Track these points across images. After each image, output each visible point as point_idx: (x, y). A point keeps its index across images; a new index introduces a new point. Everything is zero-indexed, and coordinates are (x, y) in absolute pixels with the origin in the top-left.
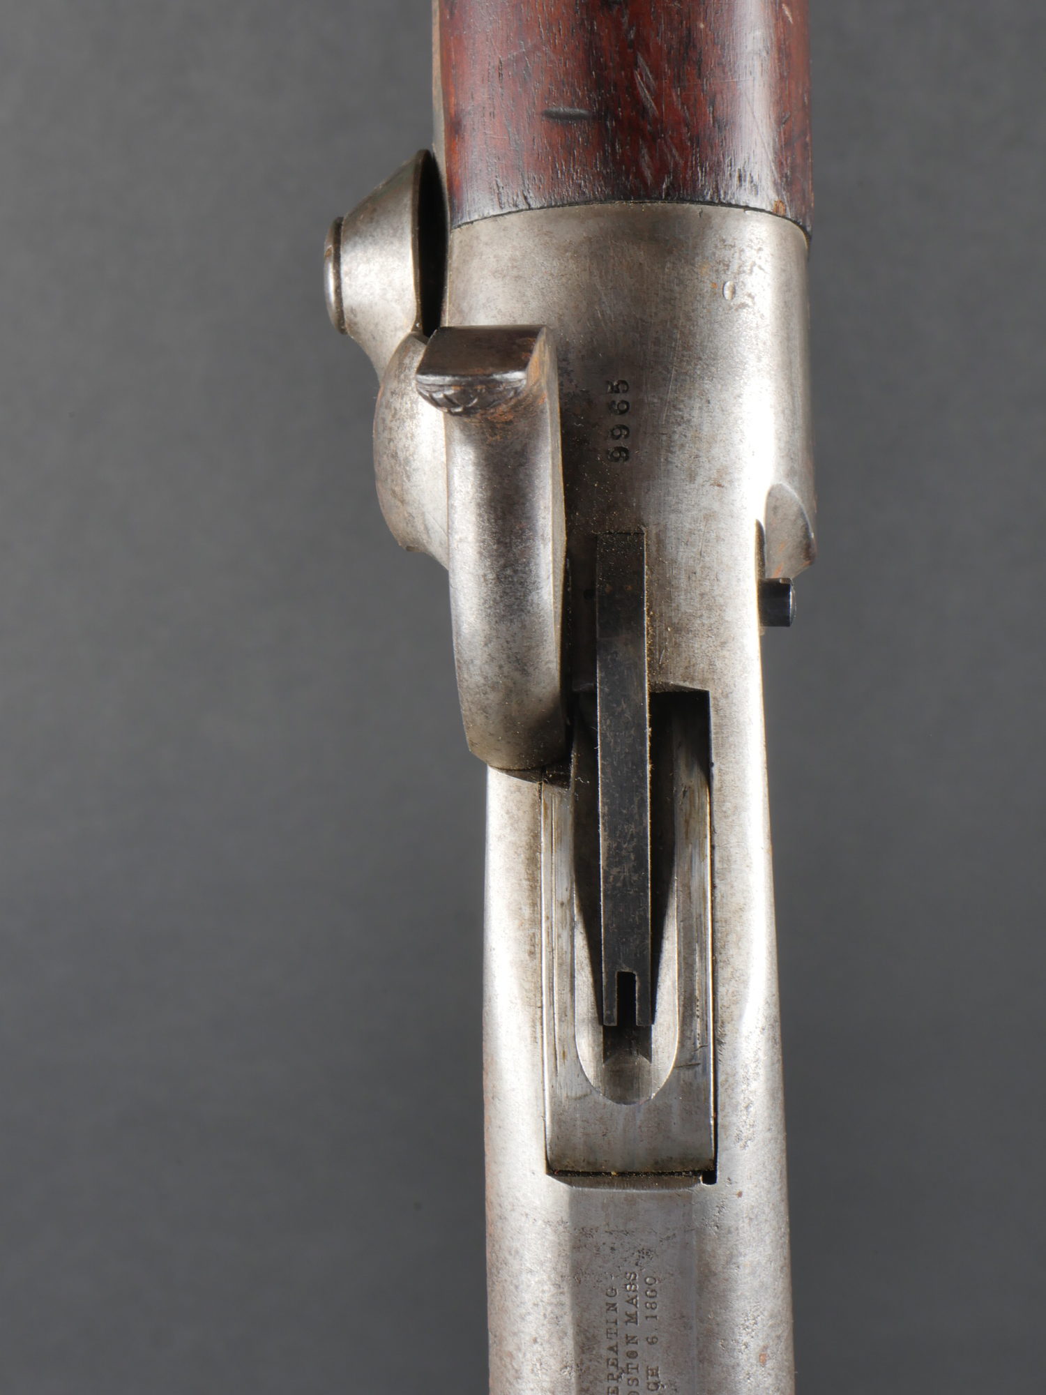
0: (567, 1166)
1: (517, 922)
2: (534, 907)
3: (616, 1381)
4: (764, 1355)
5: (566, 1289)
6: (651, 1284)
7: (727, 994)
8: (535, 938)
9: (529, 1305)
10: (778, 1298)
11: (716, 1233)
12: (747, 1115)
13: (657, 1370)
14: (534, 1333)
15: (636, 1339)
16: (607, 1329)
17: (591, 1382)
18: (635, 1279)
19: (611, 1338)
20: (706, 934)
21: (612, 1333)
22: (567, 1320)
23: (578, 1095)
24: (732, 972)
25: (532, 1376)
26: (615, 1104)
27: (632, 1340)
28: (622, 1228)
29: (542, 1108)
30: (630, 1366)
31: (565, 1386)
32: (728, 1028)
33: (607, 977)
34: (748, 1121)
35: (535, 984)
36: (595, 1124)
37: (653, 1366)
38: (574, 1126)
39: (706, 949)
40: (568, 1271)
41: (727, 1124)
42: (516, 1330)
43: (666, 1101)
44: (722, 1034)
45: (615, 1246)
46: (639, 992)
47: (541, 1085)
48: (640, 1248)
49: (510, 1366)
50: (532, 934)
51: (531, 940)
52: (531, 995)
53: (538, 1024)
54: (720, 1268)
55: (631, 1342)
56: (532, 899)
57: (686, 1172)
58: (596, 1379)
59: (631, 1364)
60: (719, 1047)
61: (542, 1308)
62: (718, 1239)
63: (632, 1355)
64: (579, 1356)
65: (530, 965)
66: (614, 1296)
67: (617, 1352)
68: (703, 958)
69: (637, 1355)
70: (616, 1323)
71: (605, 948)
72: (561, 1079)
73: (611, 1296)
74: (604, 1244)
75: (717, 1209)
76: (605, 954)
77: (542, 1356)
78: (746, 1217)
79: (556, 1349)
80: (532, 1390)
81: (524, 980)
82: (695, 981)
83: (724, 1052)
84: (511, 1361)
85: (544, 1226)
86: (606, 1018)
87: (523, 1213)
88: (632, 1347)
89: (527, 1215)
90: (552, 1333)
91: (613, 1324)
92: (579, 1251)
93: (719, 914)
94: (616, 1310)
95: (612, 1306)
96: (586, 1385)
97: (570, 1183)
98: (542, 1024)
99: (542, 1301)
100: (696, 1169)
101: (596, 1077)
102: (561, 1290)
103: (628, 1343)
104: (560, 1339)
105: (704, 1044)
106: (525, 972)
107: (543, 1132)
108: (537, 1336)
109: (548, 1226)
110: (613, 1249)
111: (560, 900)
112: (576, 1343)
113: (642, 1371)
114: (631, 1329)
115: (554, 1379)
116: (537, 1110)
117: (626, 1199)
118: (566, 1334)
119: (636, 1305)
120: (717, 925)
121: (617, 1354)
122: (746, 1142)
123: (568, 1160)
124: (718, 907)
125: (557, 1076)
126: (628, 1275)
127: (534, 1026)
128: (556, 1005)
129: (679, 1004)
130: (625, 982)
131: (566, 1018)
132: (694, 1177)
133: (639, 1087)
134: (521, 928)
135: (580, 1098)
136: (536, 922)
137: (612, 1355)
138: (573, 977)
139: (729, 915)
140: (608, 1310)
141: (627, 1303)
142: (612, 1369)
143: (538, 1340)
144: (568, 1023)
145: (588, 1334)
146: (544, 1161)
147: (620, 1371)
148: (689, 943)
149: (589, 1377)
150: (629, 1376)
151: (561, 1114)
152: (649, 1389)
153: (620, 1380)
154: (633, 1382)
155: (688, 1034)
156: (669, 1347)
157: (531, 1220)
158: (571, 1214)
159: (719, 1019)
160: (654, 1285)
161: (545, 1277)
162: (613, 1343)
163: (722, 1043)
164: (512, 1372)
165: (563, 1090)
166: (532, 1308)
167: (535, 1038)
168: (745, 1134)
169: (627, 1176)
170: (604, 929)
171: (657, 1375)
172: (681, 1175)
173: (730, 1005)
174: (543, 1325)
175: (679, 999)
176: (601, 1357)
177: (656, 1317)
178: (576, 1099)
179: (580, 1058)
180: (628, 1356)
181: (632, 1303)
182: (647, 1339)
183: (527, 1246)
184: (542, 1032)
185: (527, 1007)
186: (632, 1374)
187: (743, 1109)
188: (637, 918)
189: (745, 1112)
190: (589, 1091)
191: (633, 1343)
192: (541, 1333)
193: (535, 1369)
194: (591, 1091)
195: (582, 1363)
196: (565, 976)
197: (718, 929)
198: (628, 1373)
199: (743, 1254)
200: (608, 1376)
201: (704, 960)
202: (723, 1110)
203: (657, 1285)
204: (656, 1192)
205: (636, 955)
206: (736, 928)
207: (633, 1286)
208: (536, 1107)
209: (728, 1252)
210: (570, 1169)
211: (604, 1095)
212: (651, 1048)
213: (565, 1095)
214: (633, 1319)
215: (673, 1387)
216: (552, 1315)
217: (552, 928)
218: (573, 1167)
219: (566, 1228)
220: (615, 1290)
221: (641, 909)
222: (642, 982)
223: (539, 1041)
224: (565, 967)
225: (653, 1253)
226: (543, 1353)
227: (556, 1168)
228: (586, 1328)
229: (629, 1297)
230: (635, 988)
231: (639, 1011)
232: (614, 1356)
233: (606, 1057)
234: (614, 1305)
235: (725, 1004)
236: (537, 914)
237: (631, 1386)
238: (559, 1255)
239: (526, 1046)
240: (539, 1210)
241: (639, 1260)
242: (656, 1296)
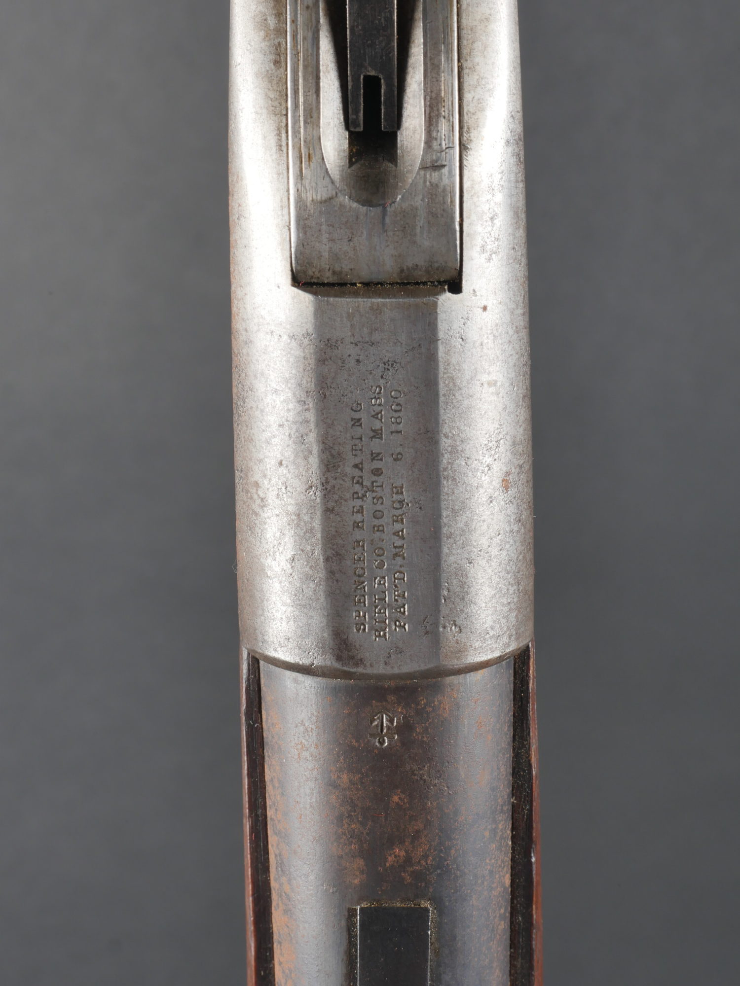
0: (312, 277)
1: (262, 33)
2: (280, 18)
3: (361, 500)
4: (507, 481)
5: (311, 405)
6: (396, 398)
7: (472, 101)
8: (280, 47)
9: (274, 427)
10: (520, 426)
11: (461, 345)
12: (493, 226)
13: (402, 488)
14: (279, 456)
15: (380, 456)
16: (352, 446)
17: (336, 502)
18: (380, 393)
19: (356, 455)
20: (452, 36)
21: (356, 450)
22: (312, 438)
23: (323, 199)
24: (478, 79)
25: (278, 502)
26: (361, 206)
27: (376, 456)
28: (367, 339)
29: (286, 217)
30: (375, 484)
31: (311, 506)
32: (474, 133)
33: (353, 81)
34: (492, 233)
35: (280, 92)
36: (341, 228)
37: (398, 484)
38: (320, 231)
39: (452, 50)
40: (313, 385)
41: (472, 232)
42: (262, 457)
43: (413, 203)
44: (468, 139)
45: (361, 358)
46: (385, 95)
47: (286, 194)
48: (386, 360)
49: (255, 497)
50: (277, 44)
51: (277, 50)
52: (276, 103)
53: (283, 132)
54: (464, 383)
55: (376, 458)
56: (278, 10)
57: (431, 282)
58: (341, 498)
59: (376, 482)
60: (465, 153)
61: (287, 428)
62: (463, 351)
63: (377, 472)
64: (324, 475)
65: (276, 74)
66: (359, 411)
67: (361, 470)
68: (449, 59)
69: (382, 473)
70: (361, 439)
71: (350, 51)
72: (306, 182)
73: (356, 411)
74: (349, 356)
75: (463, 321)
76: (351, 57)
77: (287, 479)
78: (490, 334)
79: (301, 470)
80: (278, 516)
81: (269, 89)
82: (441, 81)
83: (469, 158)
84: (257, 490)
85: (289, 341)
86: (352, 122)
87: (268, 331)
88: (376, 464)
89: (272, 332)
90: (297, 453)
91: (359, 440)
92: (324, 364)
93: (464, 21)
94: (361, 425)
95: (357, 422)
96: (331, 504)
97: (314, 293)
98: (287, 132)
99: (287, 421)
100: (442, 280)
101: (342, 179)
102: (307, 406)
103: (373, 460)
104: (306, 458)
105: (451, 145)
106: (270, 82)
107: (288, 242)
108: (282, 458)
109: (293, 340)
110: (358, 361)
111: (306, 4)
112: (322, 461)
113: (387, 489)
114: (376, 445)
115: (299, 500)
116: (282, 220)
117: (371, 308)
118: (311, 452)
119: (381, 420)
120: (464, 32)
121: (362, 471)
122: (491, 255)
123: (314, 270)
124: (464, 15)
125: (302, 179)
126: (374, 388)
127: (279, 135)
128: (301, 108)
129: (425, 104)
130: (372, 84)
131: (312, 120)
132: (439, 286)
133: (385, 191)
134: (267, 39)
135: (325, 201)
136: (281, 32)
137: (357, 472)
138: (318, 78)
139: (475, 23)
140: (353, 425)
141: (372, 418)
142: (357, 487)
143: (284, 462)
144: (313, 125)
145: (333, 451)
146: (290, 273)
147: (365, 489)
148: (435, 43)
149: (334, 496)
150: (374, 495)
151: (306, 219)
152: (394, 508)
153: (365, 499)
154: (378, 500)
155: (434, 134)
156: (413, 463)
157: (276, 337)
158: (316, 325)
159: (465, 125)
160: (399, 399)
161: (290, 395)
162: (357, 460)
163: (468, 148)
164: (258, 501)
165: (308, 194)
166: (277, 430)
167: (281, 146)
168: (489, 247)
169: (372, 287)
170: (350, 31)
171: (402, 493)
172: (427, 285)
173: (476, 112)
174: (288, 446)
175: (425, 99)
176: (346, 475)
177: (401, 432)
178: (321, 203)
179: (325, 160)
180: (372, 473)
181: (377, 418)
182: (392, 454)
183: (272, 365)
184: (287, 139)
185: (272, 115)
186: (377, 492)
187: (488, 219)
188: (383, 20)
189: (490, 223)
190: (334, 193)
191: (378, 460)
192: (286, 454)
193: (280, 494)
194: (336, 194)
195: (327, 482)
196: (311, 78)
197: (464, 37)
198: (373, 491)
199: (487, 371)
200: (353, 495)
201: (450, 61)
202: (469, 218)
203: (401, 400)
204: (401, 300)
205: (381, 58)
206: (481, 37)
207: (378, 400)
208: (281, 217)
209: (473, 367)
210: (316, 281)
211: (350, 198)
212: (397, 153)
213: (311, 199)
214: (378, 435)
215: (417, 505)
216: (297, 434)
217: (297, 31)
218: (318, 278)
219: (311, 340)
220: (361, 405)
221: (387, 11)
222: (387, 85)
223: (285, 149)
224: (310, 69)
225: (398, 365)
226: (288, 475)
227: (299, 280)
228: (331, 445)
229: (374, 411)
230: (381, 92)
231: (384, 115)
232: (360, 473)
233: (351, 163)
234: (359, 420)
235: (471, 110)
236: (283, 23)
237: (376, 504)
238: (304, 370)
239: (271, 155)
240: (284, 325)
241: (384, 372)
242: (401, 410)
